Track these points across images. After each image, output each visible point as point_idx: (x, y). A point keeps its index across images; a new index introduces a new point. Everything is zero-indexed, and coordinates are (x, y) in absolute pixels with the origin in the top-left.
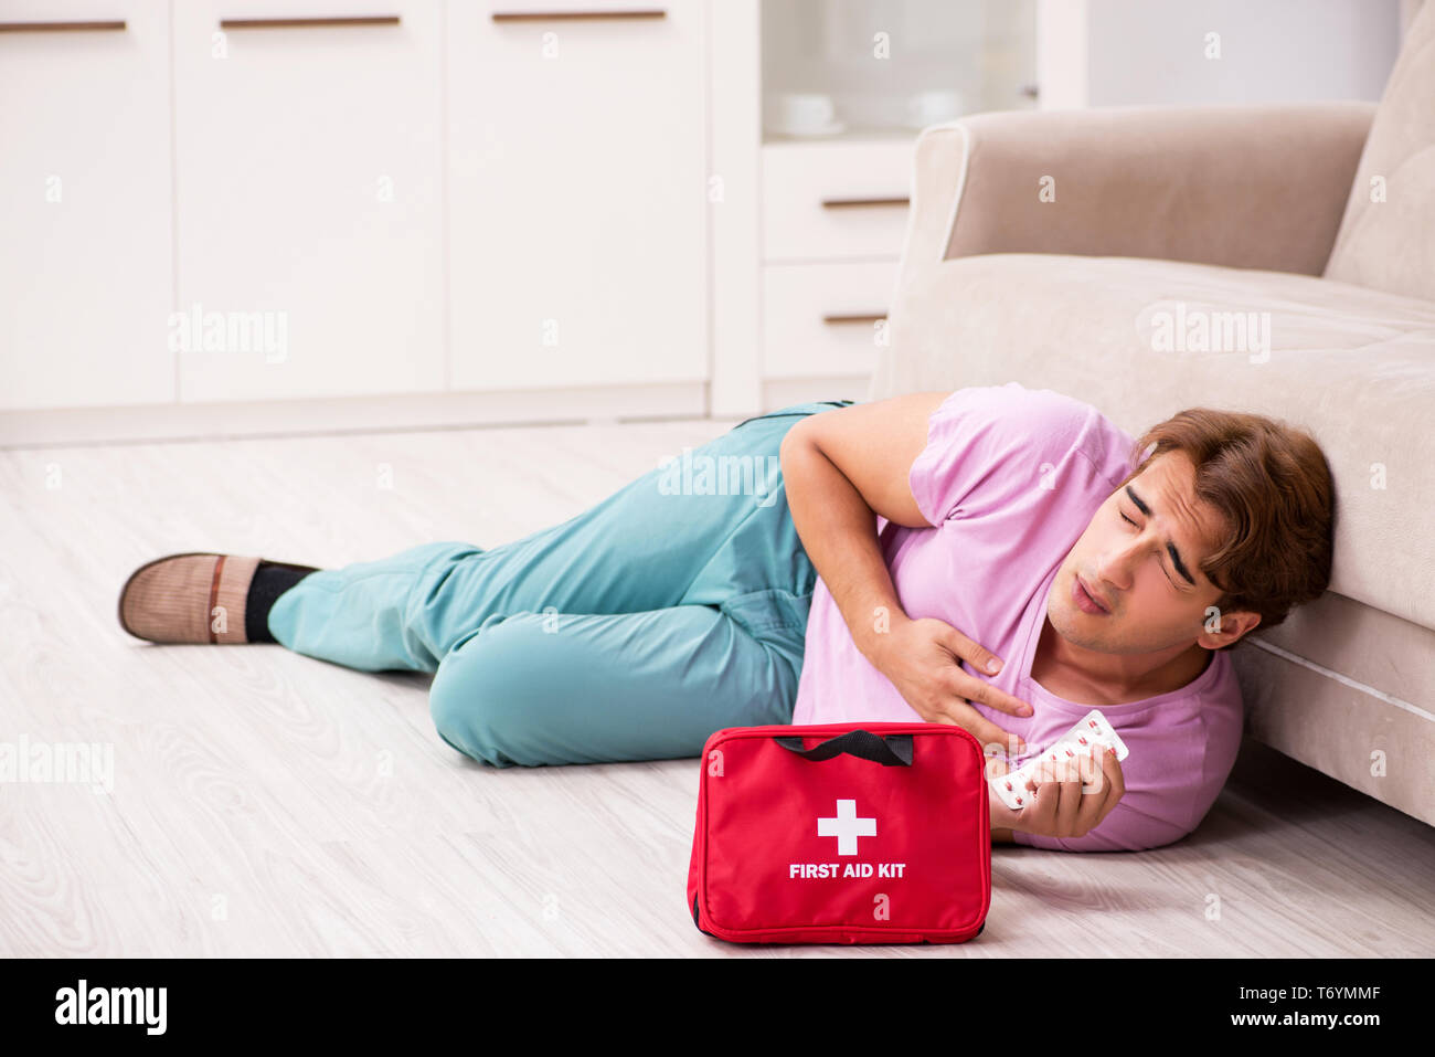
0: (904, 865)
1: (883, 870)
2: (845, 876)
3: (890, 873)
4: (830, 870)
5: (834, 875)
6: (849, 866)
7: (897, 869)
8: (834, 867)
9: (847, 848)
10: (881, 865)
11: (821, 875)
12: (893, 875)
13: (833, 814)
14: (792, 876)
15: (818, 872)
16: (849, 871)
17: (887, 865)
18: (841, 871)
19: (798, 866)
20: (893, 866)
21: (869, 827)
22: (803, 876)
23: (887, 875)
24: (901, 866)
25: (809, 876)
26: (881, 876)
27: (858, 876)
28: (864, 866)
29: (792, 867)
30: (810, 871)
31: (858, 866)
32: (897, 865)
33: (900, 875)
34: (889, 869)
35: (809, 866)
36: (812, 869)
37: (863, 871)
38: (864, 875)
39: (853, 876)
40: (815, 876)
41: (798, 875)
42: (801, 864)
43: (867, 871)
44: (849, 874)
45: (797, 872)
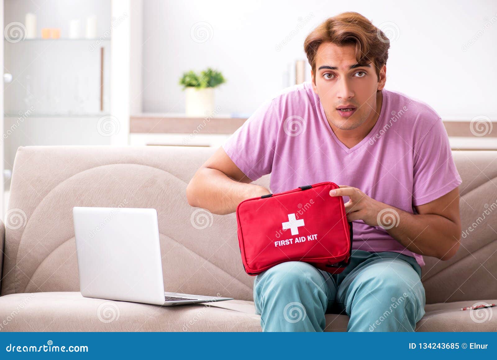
0: (317, 235)
1: (309, 238)
2: (296, 242)
3: (312, 239)
4: (290, 241)
5: (292, 243)
6: (297, 239)
7: (314, 236)
8: (291, 240)
9: (295, 232)
10: (308, 236)
12: (313, 239)
13: (287, 220)
14: (276, 246)
15: (285, 243)
16: (297, 240)
17: (310, 236)
18: (294, 241)
19: (278, 242)
20: (313, 236)
21: (301, 223)
22: (280, 245)
23: (311, 240)
24: (316, 235)
25: (282, 245)
26: (309, 240)
27: (300, 241)
28: (302, 238)
29: (275, 243)
30: (282, 243)
31: (300, 238)
32: (314, 235)
33: (316, 239)
34: (311, 237)
35: (281, 241)
36: (283, 242)
37: (302, 239)
38: (303, 241)
40: (284, 244)
41: (278, 245)
42: (278, 241)
43: (303, 239)
44: (297, 241)
45: (278, 244)
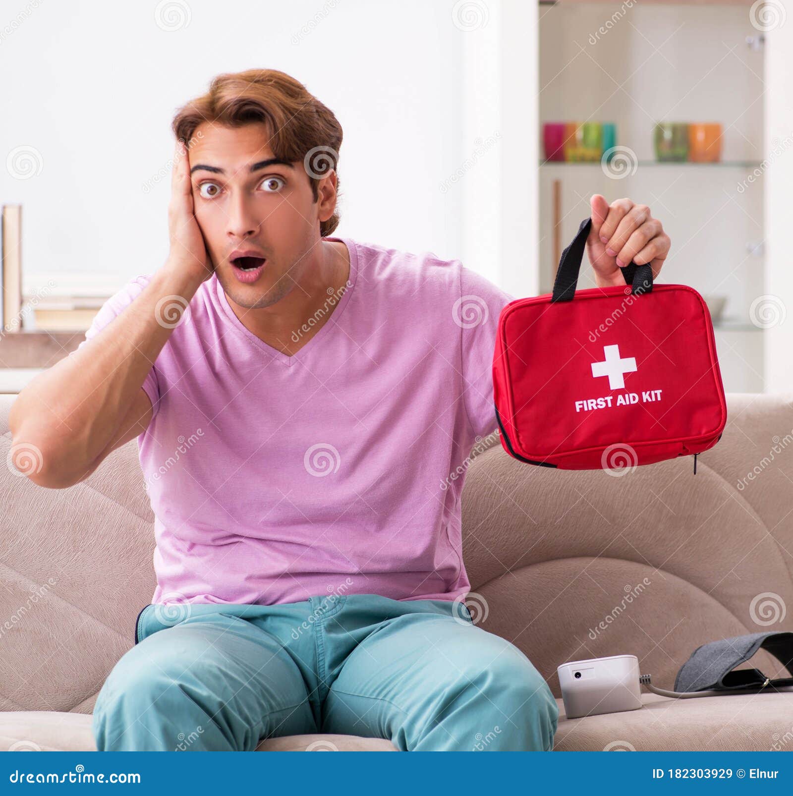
0: (661, 391)
1: (646, 397)
2: (618, 404)
3: (651, 398)
4: (606, 401)
5: (610, 405)
6: (620, 397)
7: (656, 394)
8: (609, 399)
9: (617, 383)
10: (643, 393)
11: (599, 407)
12: (654, 399)
13: (602, 359)
14: (578, 410)
15: (597, 405)
16: (620, 400)
17: (648, 393)
18: (614, 401)
19: (581, 402)
20: (653, 393)
21: (631, 365)
22: (586, 409)
23: (650, 400)
24: (659, 392)
25: (590, 409)
26: (645, 401)
27: (628, 403)
28: (631, 395)
29: (577, 403)
30: (591, 405)
31: (627, 396)
32: (656, 392)
33: (659, 399)
34: (650, 395)
35: (589, 401)
36: (592, 403)
37: (632, 399)
38: (632, 402)
39: (624, 404)
40: (595, 408)
41: (582, 409)
42: (583, 400)
43: (634, 398)
44: (621, 402)
45: (581, 406)
